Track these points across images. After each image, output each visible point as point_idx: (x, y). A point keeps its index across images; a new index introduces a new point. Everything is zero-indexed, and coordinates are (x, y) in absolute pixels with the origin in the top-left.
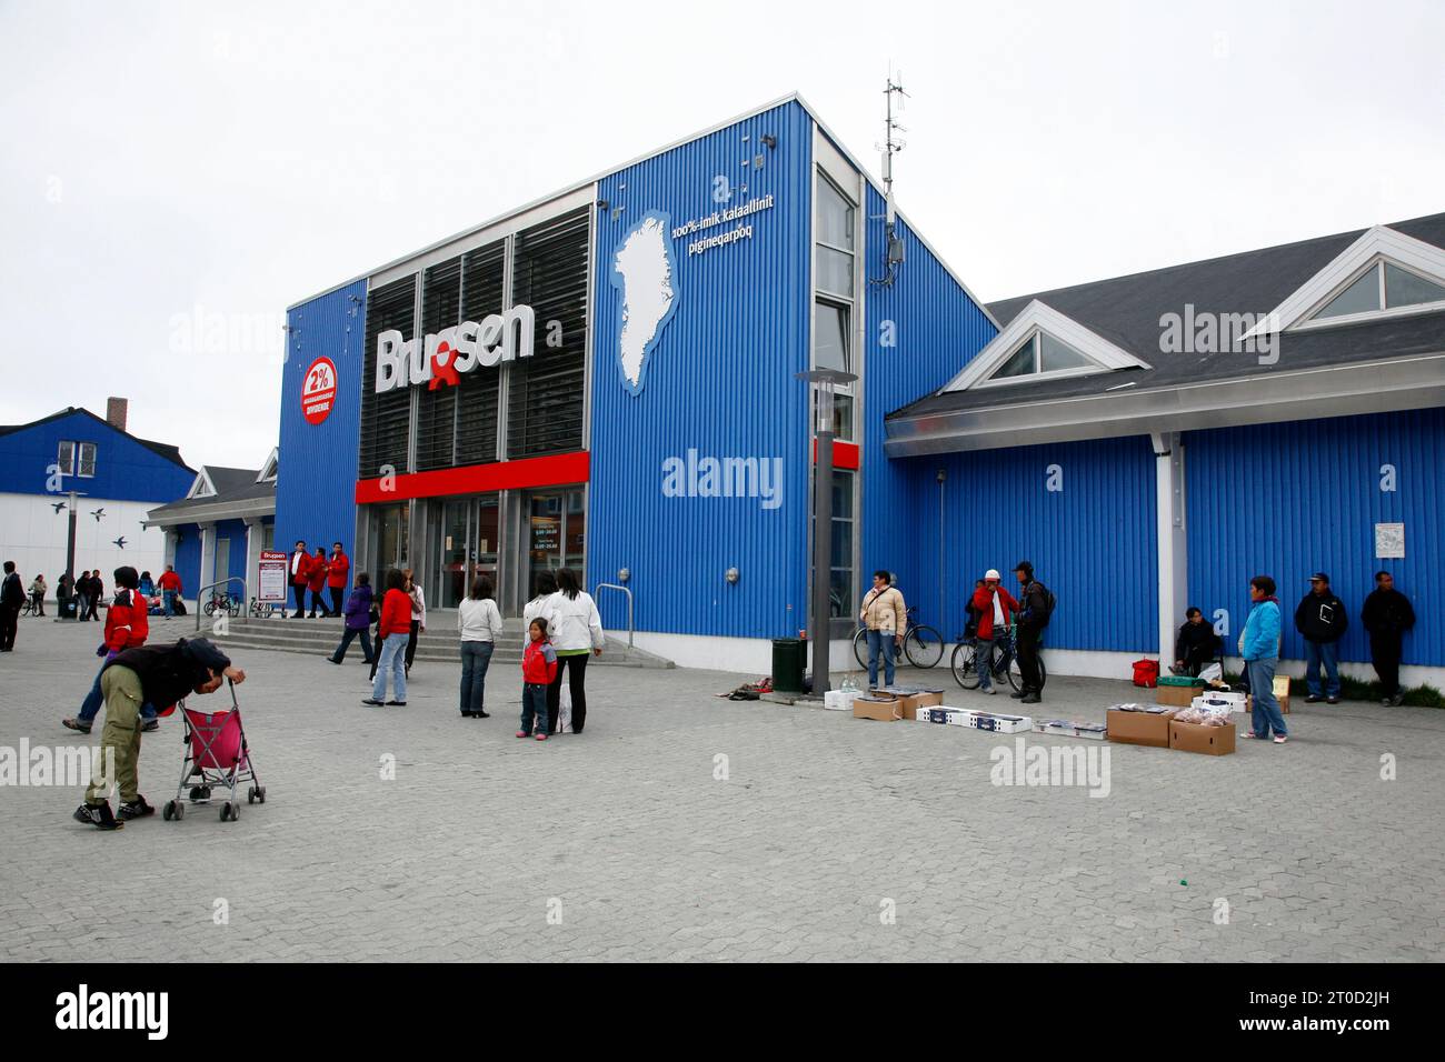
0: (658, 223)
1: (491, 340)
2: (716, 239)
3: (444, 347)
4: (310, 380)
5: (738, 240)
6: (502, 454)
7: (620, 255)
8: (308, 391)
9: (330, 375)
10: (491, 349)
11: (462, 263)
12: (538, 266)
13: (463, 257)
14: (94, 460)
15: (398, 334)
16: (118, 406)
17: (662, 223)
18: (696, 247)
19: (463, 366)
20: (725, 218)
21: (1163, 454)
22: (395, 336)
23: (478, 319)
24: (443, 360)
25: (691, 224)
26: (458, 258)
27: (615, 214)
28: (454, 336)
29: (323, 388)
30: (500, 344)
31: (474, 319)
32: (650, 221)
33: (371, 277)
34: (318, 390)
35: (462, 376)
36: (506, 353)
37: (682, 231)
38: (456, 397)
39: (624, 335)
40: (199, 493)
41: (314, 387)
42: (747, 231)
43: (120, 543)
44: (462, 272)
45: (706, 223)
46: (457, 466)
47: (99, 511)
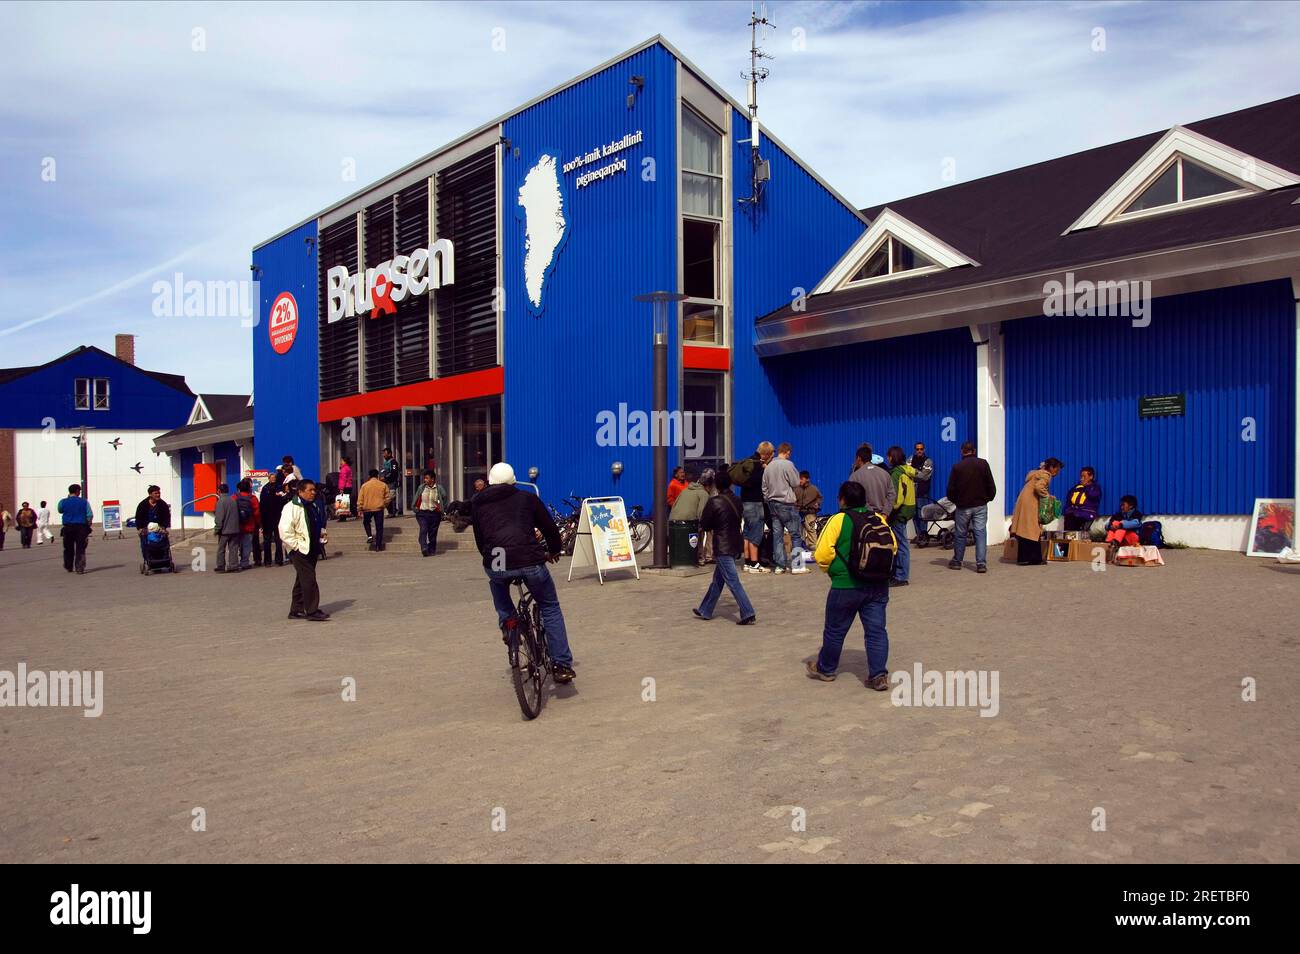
0: (551, 159)
1: (418, 272)
2: (598, 172)
3: (381, 280)
4: (276, 314)
5: (616, 172)
6: (433, 373)
7: (521, 190)
8: (274, 324)
9: (292, 309)
10: (420, 279)
11: (395, 202)
12: (460, 201)
13: (395, 196)
14: (108, 393)
15: (344, 269)
16: (125, 341)
17: (554, 159)
18: (582, 181)
19: (397, 296)
20: (605, 153)
21: (983, 343)
22: (342, 271)
23: (408, 253)
24: (381, 291)
25: (578, 159)
26: (390, 198)
27: (517, 152)
28: (389, 269)
29: (287, 321)
30: (426, 275)
31: (404, 254)
32: (545, 158)
33: (321, 217)
34: (283, 322)
35: (398, 304)
36: (433, 282)
37: (571, 165)
38: (395, 324)
39: (527, 262)
40: (197, 419)
41: (279, 320)
42: (622, 165)
43: (137, 468)
44: (395, 210)
45: (590, 158)
46: (398, 385)
47: (116, 440)
